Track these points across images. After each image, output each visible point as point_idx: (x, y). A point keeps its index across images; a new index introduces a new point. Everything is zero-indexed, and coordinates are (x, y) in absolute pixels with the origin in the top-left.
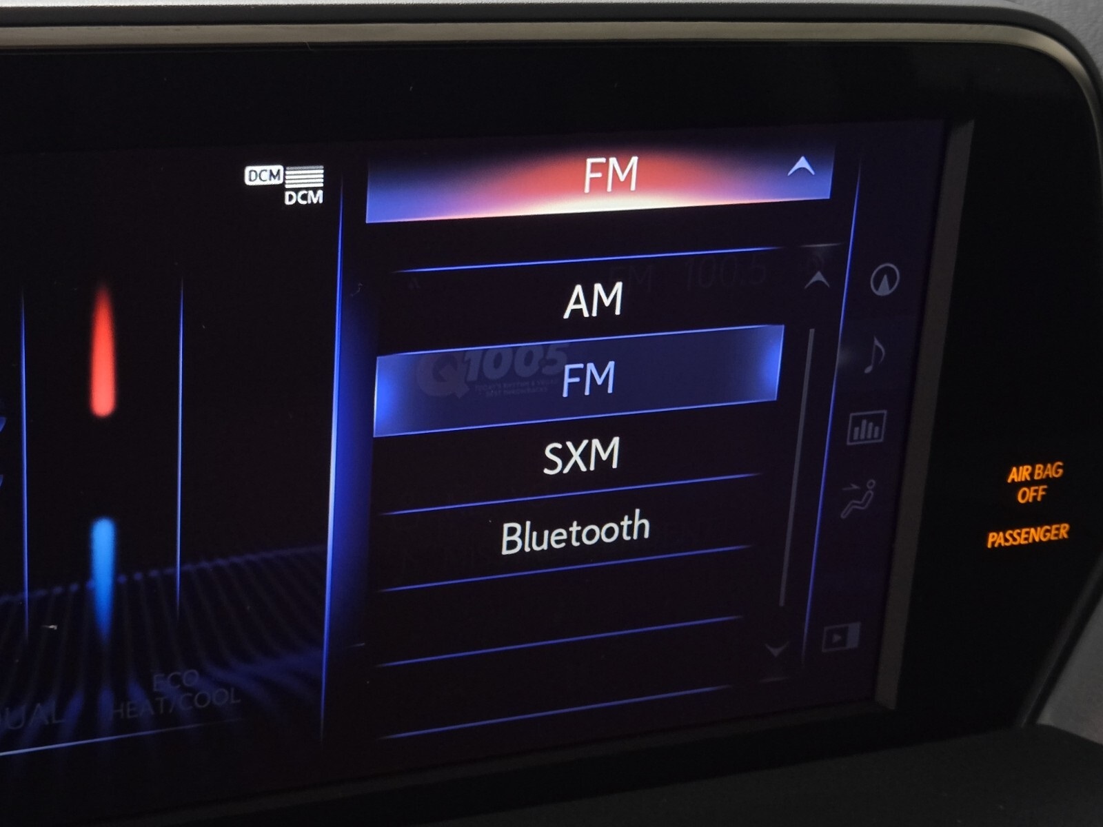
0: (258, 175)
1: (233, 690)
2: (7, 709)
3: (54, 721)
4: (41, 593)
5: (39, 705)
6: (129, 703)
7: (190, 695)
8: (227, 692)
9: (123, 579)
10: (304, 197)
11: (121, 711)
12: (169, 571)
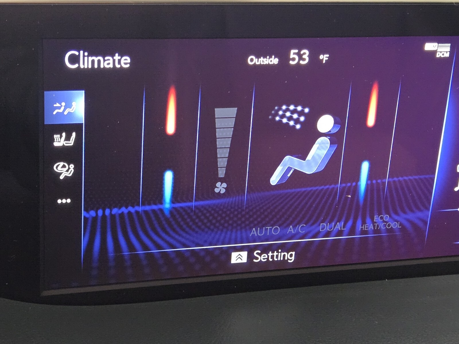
0: (429, 47)
1: (399, 223)
2: (328, 224)
3: (342, 229)
4: (344, 185)
5: (338, 223)
6: (366, 225)
7: (386, 224)
8: (397, 223)
9: (369, 182)
10: (443, 54)
11: (363, 227)
12: (384, 180)
